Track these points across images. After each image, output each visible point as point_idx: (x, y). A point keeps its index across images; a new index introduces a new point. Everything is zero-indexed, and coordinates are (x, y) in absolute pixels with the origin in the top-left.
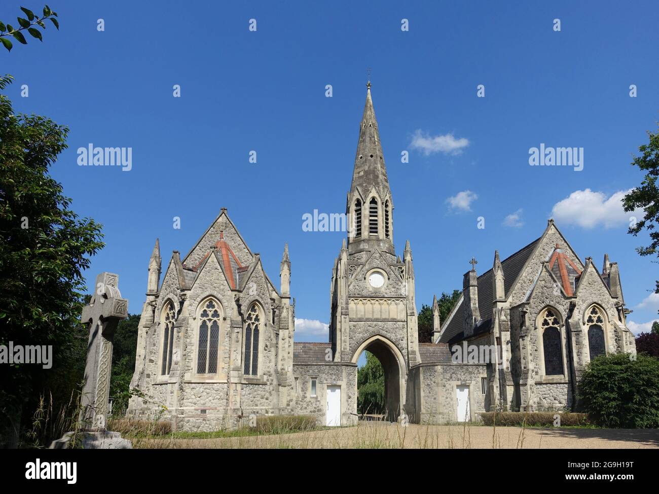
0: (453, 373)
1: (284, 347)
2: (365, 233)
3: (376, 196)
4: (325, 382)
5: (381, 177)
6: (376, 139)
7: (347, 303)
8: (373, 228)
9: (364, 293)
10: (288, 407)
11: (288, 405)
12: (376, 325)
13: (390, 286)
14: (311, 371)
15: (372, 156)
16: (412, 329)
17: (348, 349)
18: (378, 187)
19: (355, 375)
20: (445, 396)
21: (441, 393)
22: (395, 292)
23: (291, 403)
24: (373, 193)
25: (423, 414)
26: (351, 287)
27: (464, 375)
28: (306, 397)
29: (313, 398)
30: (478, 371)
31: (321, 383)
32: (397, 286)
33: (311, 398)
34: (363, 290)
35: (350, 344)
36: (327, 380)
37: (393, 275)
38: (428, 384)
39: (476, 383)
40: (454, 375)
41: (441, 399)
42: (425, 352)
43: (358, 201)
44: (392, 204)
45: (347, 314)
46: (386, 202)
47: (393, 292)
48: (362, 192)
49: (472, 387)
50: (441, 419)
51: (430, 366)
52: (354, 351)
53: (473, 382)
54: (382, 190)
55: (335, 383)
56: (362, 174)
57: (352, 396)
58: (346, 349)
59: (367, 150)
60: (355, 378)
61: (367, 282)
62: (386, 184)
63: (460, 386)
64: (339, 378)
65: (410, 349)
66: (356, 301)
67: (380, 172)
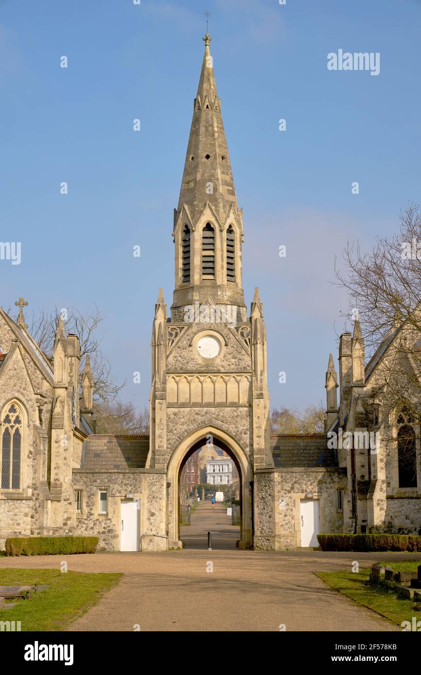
0: (295, 483)
1: (58, 452)
2: (197, 277)
3: (213, 219)
4: (118, 495)
5: (221, 188)
6: (216, 129)
7: (164, 382)
8: (209, 267)
9: (190, 366)
10: (65, 527)
11: (65, 524)
12: (206, 413)
13: (229, 357)
14: (98, 481)
15: (208, 157)
16: (258, 417)
17: (165, 448)
18: (216, 206)
19: (162, 485)
20: (284, 514)
22: (236, 365)
23: (69, 522)
24: (207, 216)
25: (257, 536)
26: (171, 359)
27: (311, 485)
28: (93, 514)
29: (102, 515)
30: (332, 479)
31: (113, 496)
32: (239, 356)
33: (99, 515)
34: (188, 363)
35: (168, 440)
36: (120, 493)
37: (233, 339)
38: (262, 497)
39: (329, 496)
40: (297, 485)
41: (278, 518)
42: (291, 448)
43: (186, 226)
44: (240, 228)
45: (163, 398)
46: (230, 226)
47: (232, 364)
48: (191, 214)
49: (322, 501)
50: (276, 544)
51: (266, 473)
52: (174, 450)
53: (325, 495)
54: (222, 210)
55: (131, 496)
56: (192, 185)
57: (157, 513)
58: (163, 447)
59: (200, 147)
60: (162, 489)
61: (194, 351)
62: (231, 198)
63: (306, 499)
64: (136, 489)
65: (255, 446)
66: (177, 379)
67: (220, 181)
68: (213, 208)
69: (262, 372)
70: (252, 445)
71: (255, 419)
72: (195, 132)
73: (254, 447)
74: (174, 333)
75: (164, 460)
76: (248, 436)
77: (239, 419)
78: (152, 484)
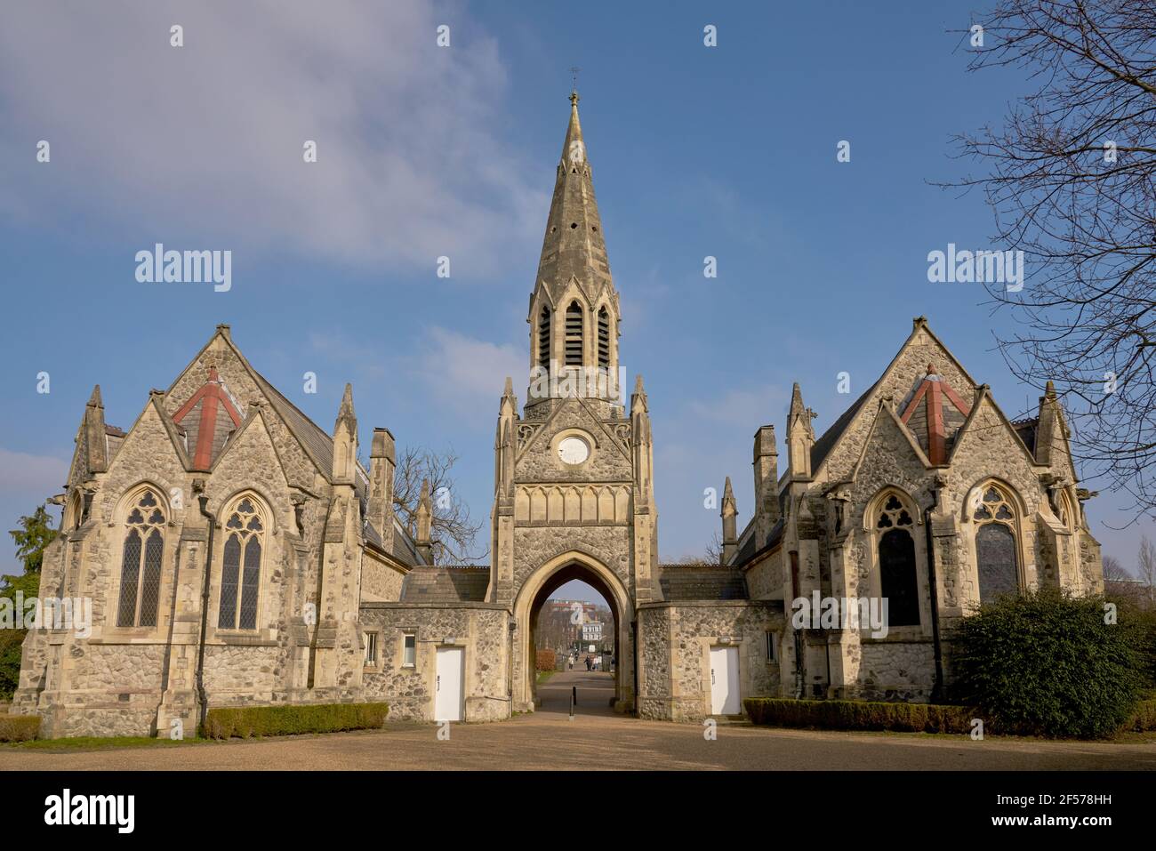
0: (702, 622)
1: (334, 576)
3: (581, 297)
4: (431, 639)
5: (591, 262)
6: (585, 195)
7: (512, 494)
8: (575, 355)
9: (548, 475)
10: (342, 687)
11: (342, 683)
12: (569, 534)
13: (601, 462)
14: (402, 620)
15: (574, 226)
16: (642, 539)
17: (511, 578)
18: (584, 281)
19: (501, 626)
20: (685, 666)
21: (678, 659)
22: (611, 473)
23: (349, 680)
24: (572, 293)
25: (643, 698)
26: (521, 465)
27: (726, 624)
28: (392, 668)
29: (406, 668)
30: (759, 617)
31: (425, 641)
32: (615, 461)
33: (402, 668)
34: (544, 470)
35: (515, 569)
36: (434, 636)
37: (606, 439)
38: (651, 643)
39: (754, 641)
40: (704, 625)
41: (677, 673)
43: (545, 308)
44: (616, 311)
45: (510, 514)
46: (603, 308)
47: (606, 471)
48: (551, 292)
49: (743, 649)
50: (674, 710)
51: (656, 609)
52: (524, 582)
53: (747, 639)
54: (591, 286)
55: (451, 641)
56: (553, 258)
57: (492, 666)
58: (508, 577)
59: (564, 215)
60: (500, 632)
61: (553, 455)
62: (604, 275)
63: (719, 646)
64: (460, 630)
65: (638, 576)
66: (530, 490)
67: (590, 253)
68: (581, 283)
69: (647, 481)
70: (633, 575)
71: (637, 541)
72: (558, 201)
73: (636, 577)
74: (526, 432)
75: (510, 594)
76: (627, 563)
77: (614, 541)
78: (484, 624)
